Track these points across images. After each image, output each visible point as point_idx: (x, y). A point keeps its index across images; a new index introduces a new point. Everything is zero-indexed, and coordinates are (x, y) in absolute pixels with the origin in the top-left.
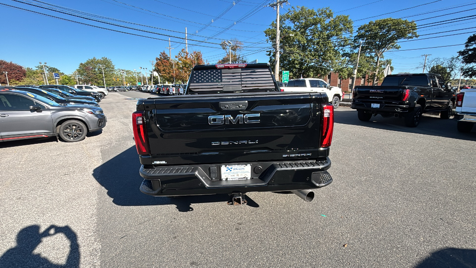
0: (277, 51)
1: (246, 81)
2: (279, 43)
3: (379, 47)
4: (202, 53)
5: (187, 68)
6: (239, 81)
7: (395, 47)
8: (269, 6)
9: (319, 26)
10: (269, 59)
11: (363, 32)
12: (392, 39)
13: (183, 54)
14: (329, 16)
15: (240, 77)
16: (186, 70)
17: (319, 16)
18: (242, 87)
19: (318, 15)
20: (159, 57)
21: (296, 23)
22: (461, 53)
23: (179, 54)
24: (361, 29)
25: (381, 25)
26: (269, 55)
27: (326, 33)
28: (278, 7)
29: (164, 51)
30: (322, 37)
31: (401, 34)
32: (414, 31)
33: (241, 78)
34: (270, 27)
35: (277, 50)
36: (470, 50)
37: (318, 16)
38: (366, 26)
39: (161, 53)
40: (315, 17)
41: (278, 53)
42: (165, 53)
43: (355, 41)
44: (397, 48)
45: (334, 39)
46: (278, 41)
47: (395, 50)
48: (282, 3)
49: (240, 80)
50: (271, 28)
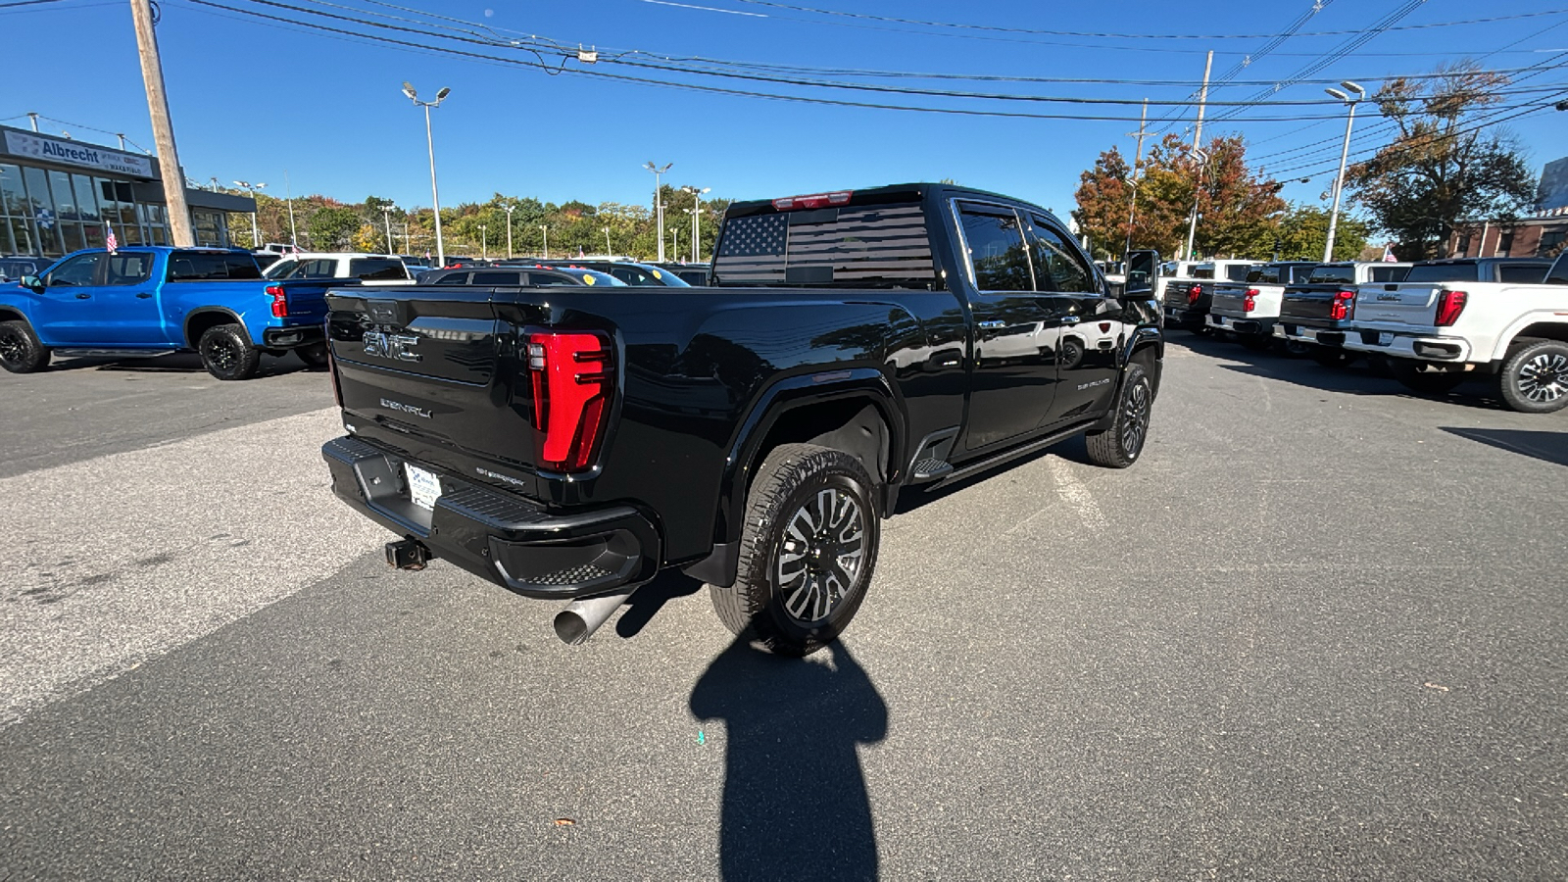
1: (848, 251)
4: (1247, 144)
5: (1172, 202)
6: (831, 251)
13: (1165, 152)
15: (833, 236)
16: (1166, 212)
18: (836, 271)
20: (1091, 170)
23: (1154, 153)
29: (1115, 148)
33: (836, 241)
39: (1103, 154)
42: (1115, 154)
49: (832, 245)
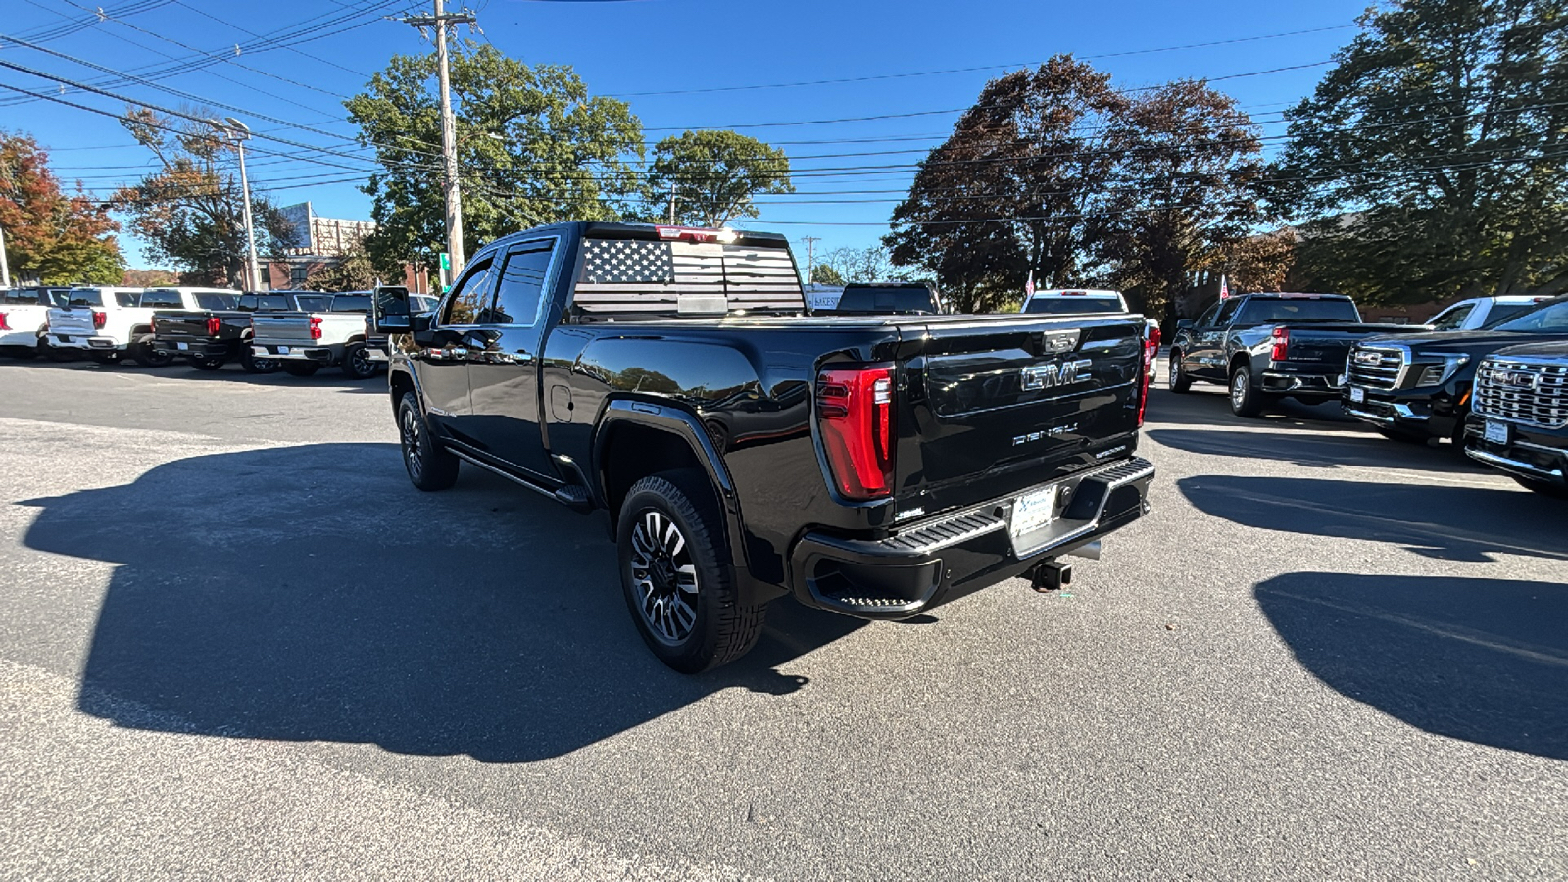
0: (452, 185)
1: (738, 284)
2: (455, 156)
3: (714, 207)
6: (719, 283)
7: (747, 210)
8: (404, 21)
9: (544, 117)
10: (372, 208)
11: (668, 157)
12: (738, 191)
14: (575, 94)
15: (720, 270)
17: (541, 86)
18: (729, 301)
19: (538, 83)
21: (466, 96)
22: (888, 241)
24: (665, 149)
25: (716, 146)
26: (372, 190)
27: (569, 145)
28: (442, 32)
30: (561, 154)
31: (760, 180)
32: (785, 175)
33: (724, 274)
34: (367, 90)
35: (451, 179)
36: (900, 235)
37: (537, 86)
38: (677, 143)
40: (529, 87)
41: (456, 189)
43: (653, 181)
44: (751, 214)
45: (594, 168)
46: (451, 151)
47: (747, 219)
48: (455, 22)
49: (721, 278)
50: (372, 94)
